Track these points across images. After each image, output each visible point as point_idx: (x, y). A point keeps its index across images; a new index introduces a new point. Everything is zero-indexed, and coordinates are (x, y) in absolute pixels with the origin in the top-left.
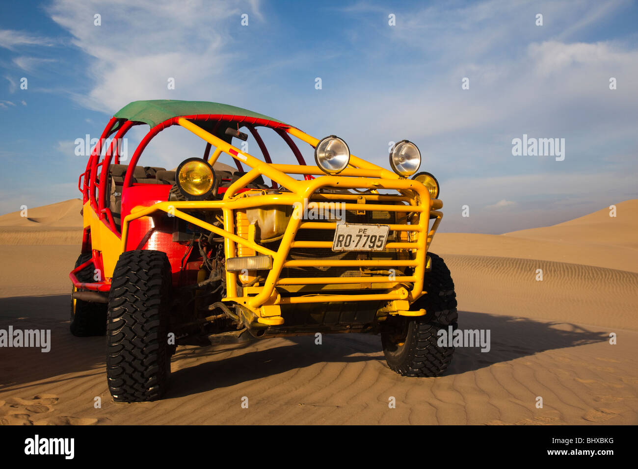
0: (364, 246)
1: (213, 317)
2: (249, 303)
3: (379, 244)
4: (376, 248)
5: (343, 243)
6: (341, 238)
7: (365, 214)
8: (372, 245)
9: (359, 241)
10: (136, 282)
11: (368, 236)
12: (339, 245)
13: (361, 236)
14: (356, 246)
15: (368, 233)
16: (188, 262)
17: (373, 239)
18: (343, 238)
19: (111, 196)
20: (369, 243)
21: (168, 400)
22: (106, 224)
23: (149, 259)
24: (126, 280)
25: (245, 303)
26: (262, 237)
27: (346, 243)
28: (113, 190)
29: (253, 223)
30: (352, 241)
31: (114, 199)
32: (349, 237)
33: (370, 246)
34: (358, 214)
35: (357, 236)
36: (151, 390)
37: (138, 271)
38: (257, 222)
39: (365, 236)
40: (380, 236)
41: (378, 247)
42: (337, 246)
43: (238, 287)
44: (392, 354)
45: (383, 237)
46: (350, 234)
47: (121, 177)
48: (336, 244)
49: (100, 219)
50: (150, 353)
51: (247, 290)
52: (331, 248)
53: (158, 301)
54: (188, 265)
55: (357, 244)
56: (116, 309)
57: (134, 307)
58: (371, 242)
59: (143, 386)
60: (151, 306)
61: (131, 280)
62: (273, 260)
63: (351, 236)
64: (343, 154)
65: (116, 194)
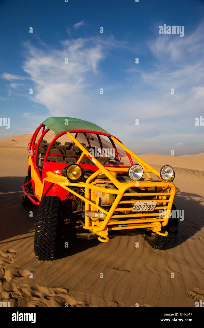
0: (146, 209)
1: (78, 226)
2: (95, 229)
3: (152, 208)
4: (150, 210)
5: (137, 209)
6: (136, 207)
7: (145, 189)
8: (149, 209)
9: (144, 207)
10: (47, 215)
11: (148, 206)
12: (135, 209)
13: (145, 206)
14: (142, 210)
15: (148, 204)
16: (68, 196)
17: (150, 207)
18: (137, 207)
19: (39, 159)
20: (148, 208)
21: (58, 260)
22: (36, 172)
23: (53, 203)
24: (44, 208)
25: (93, 229)
26: (102, 203)
27: (138, 209)
28: (40, 157)
29: (98, 197)
30: (141, 208)
31: (40, 161)
32: (140, 206)
33: (148, 209)
34: (142, 189)
35: (143, 206)
36: (52, 258)
37: (48, 209)
38: (100, 197)
39: (146, 205)
40: (153, 205)
41: (151, 209)
42: (134, 210)
43: (90, 220)
44: (149, 238)
45: (154, 205)
46: (140, 205)
47: (43, 148)
48: (134, 209)
49: (34, 169)
50: (52, 245)
51: (94, 223)
52: (132, 211)
53: (56, 224)
54: (68, 198)
55: (143, 209)
56: (39, 226)
57: (46, 222)
58: (149, 208)
59: (49, 254)
60: (53, 221)
61: (46, 208)
62: (106, 215)
63: (141, 206)
64: (140, 172)
65: (41, 159)
